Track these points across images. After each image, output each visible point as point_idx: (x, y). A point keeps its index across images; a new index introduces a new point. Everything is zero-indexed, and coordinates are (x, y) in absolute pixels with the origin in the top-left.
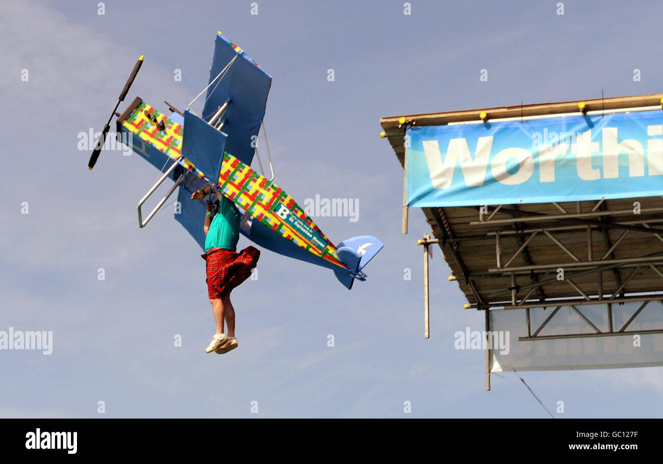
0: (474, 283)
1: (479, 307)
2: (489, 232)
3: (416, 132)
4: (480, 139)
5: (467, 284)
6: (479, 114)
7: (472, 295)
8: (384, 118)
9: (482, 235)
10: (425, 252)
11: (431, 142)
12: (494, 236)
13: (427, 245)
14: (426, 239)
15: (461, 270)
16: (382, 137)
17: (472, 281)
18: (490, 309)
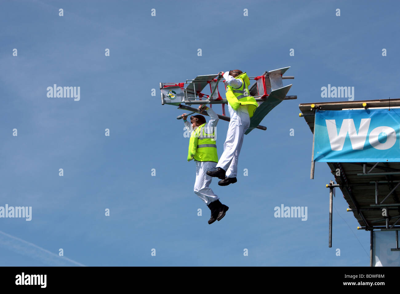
0: (362, 212)
1: (367, 229)
2: (370, 181)
3: (322, 114)
4: (362, 120)
5: (358, 214)
6: (362, 104)
7: (362, 221)
8: (301, 104)
9: (366, 182)
10: (330, 192)
11: (331, 120)
12: (374, 184)
13: (332, 188)
14: (331, 184)
15: (354, 205)
16: (300, 116)
17: (361, 211)
18: (374, 230)
